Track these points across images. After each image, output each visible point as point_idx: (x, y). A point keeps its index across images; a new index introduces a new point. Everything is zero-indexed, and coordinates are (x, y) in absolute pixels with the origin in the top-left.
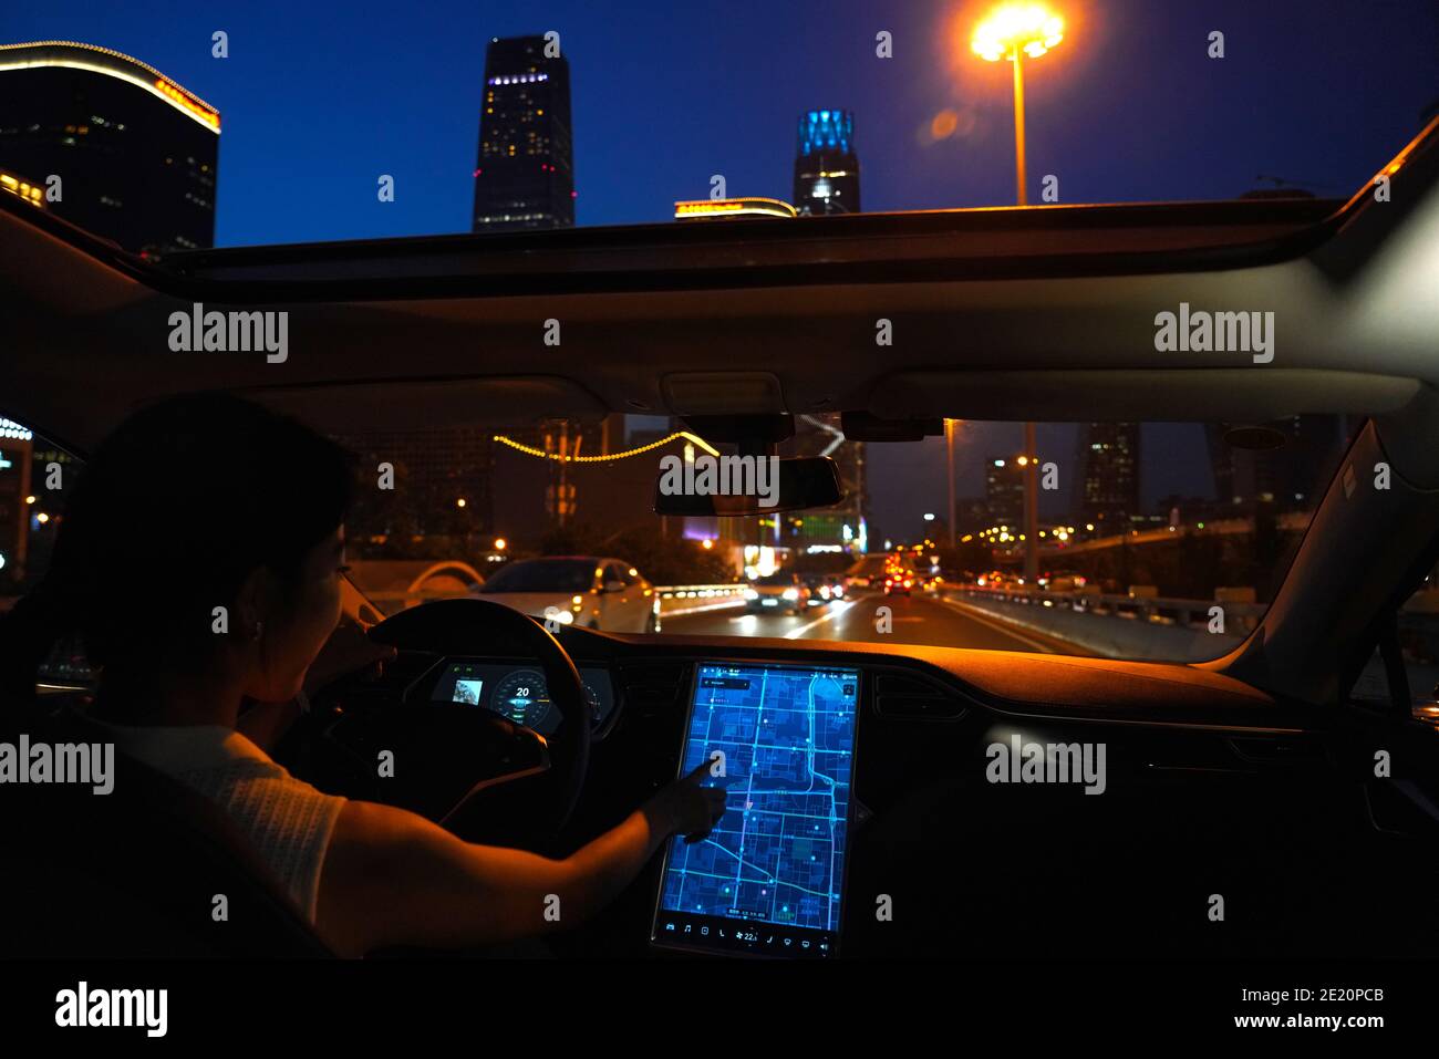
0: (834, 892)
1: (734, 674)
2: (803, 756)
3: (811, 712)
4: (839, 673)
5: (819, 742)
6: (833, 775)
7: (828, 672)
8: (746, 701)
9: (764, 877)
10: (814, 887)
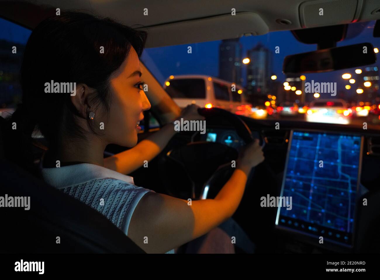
0: (351, 218)
1: (307, 135)
2: (336, 166)
3: (339, 150)
4: (352, 136)
5: (343, 161)
6: (350, 175)
7: (347, 136)
8: (312, 145)
9: (320, 209)
10: (342, 215)
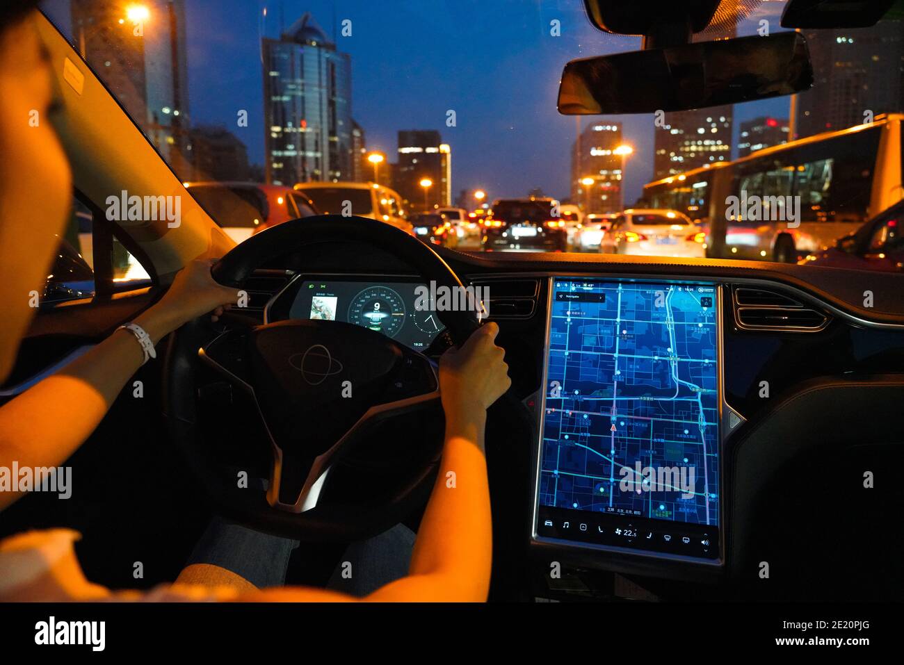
0: (711, 491)
1: (588, 288)
2: (666, 364)
3: (670, 323)
4: (694, 286)
5: (680, 351)
6: (698, 382)
7: (684, 286)
8: (603, 314)
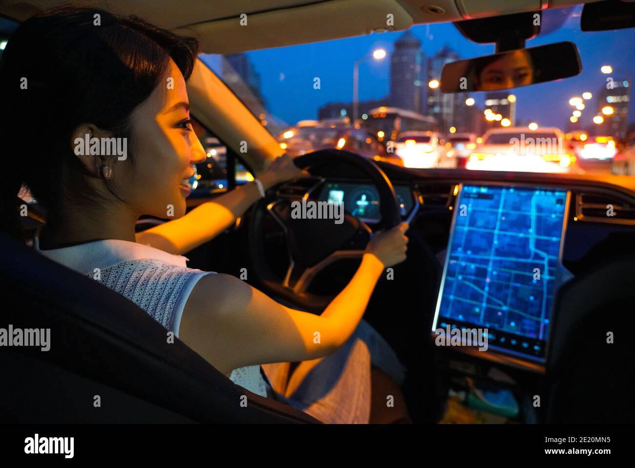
0: (546, 318)
1: (484, 190)
2: (527, 240)
3: (533, 214)
4: (553, 191)
5: (538, 231)
6: (547, 252)
7: (546, 191)
8: (492, 207)
9: (500, 305)
10: (532, 314)
